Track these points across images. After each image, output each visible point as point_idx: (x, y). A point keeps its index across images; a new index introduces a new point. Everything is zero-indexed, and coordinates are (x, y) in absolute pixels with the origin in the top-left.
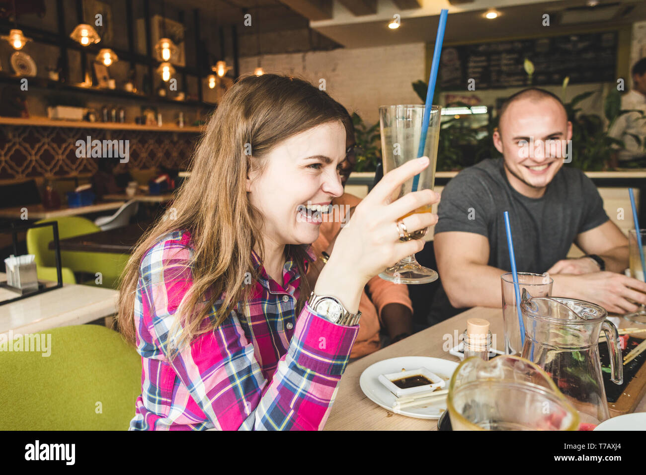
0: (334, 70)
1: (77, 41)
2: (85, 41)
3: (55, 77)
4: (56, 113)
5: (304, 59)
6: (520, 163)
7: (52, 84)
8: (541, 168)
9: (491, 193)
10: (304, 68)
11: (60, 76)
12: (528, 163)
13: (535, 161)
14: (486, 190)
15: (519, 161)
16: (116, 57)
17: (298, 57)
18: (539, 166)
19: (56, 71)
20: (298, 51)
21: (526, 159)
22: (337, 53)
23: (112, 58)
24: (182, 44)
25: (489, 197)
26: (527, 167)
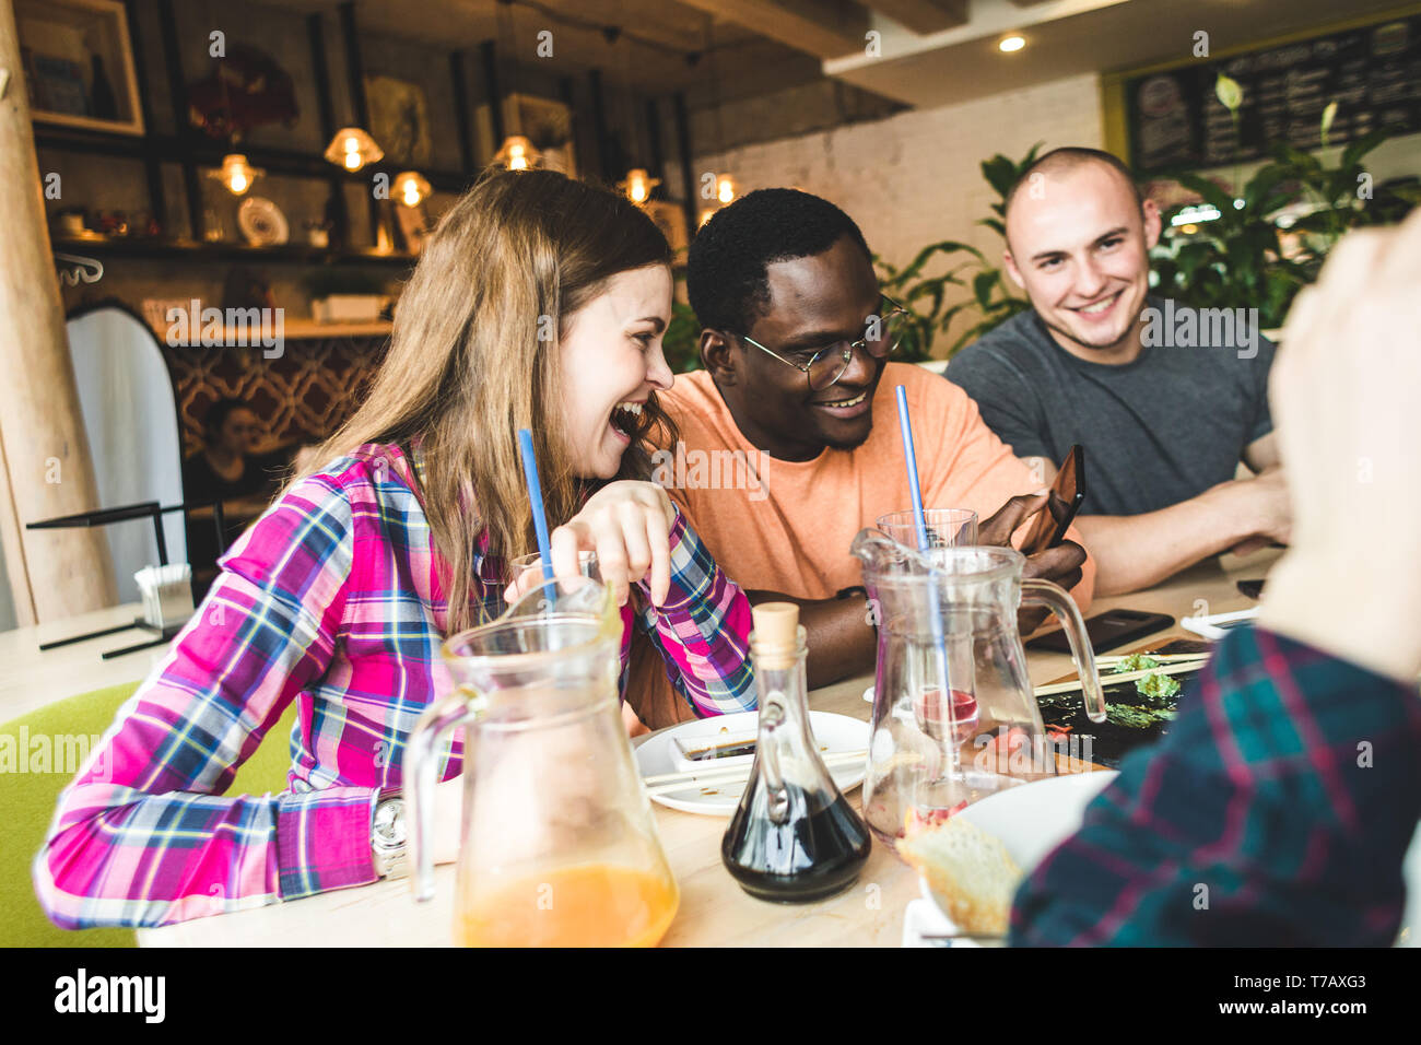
0: (895, 160)
1: (337, 163)
2: (353, 162)
3: (320, 239)
4: (327, 311)
5: (828, 144)
6: (1058, 305)
7: (317, 255)
8: (1099, 307)
9: (1021, 371)
10: (831, 164)
11: (331, 238)
12: (1074, 302)
13: (1082, 297)
14: (1007, 368)
15: (1054, 300)
16: (427, 188)
17: (815, 141)
18: (1095, 303)
19: (321, 228)
20: (814, 129)
21: (1065, 297)
22: (900, 122)
23: (420, 191)
24: (568, 147)
25: (1019, 380)
26: (1076, 310)
